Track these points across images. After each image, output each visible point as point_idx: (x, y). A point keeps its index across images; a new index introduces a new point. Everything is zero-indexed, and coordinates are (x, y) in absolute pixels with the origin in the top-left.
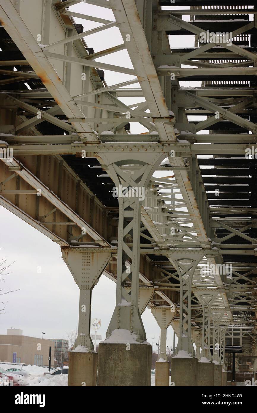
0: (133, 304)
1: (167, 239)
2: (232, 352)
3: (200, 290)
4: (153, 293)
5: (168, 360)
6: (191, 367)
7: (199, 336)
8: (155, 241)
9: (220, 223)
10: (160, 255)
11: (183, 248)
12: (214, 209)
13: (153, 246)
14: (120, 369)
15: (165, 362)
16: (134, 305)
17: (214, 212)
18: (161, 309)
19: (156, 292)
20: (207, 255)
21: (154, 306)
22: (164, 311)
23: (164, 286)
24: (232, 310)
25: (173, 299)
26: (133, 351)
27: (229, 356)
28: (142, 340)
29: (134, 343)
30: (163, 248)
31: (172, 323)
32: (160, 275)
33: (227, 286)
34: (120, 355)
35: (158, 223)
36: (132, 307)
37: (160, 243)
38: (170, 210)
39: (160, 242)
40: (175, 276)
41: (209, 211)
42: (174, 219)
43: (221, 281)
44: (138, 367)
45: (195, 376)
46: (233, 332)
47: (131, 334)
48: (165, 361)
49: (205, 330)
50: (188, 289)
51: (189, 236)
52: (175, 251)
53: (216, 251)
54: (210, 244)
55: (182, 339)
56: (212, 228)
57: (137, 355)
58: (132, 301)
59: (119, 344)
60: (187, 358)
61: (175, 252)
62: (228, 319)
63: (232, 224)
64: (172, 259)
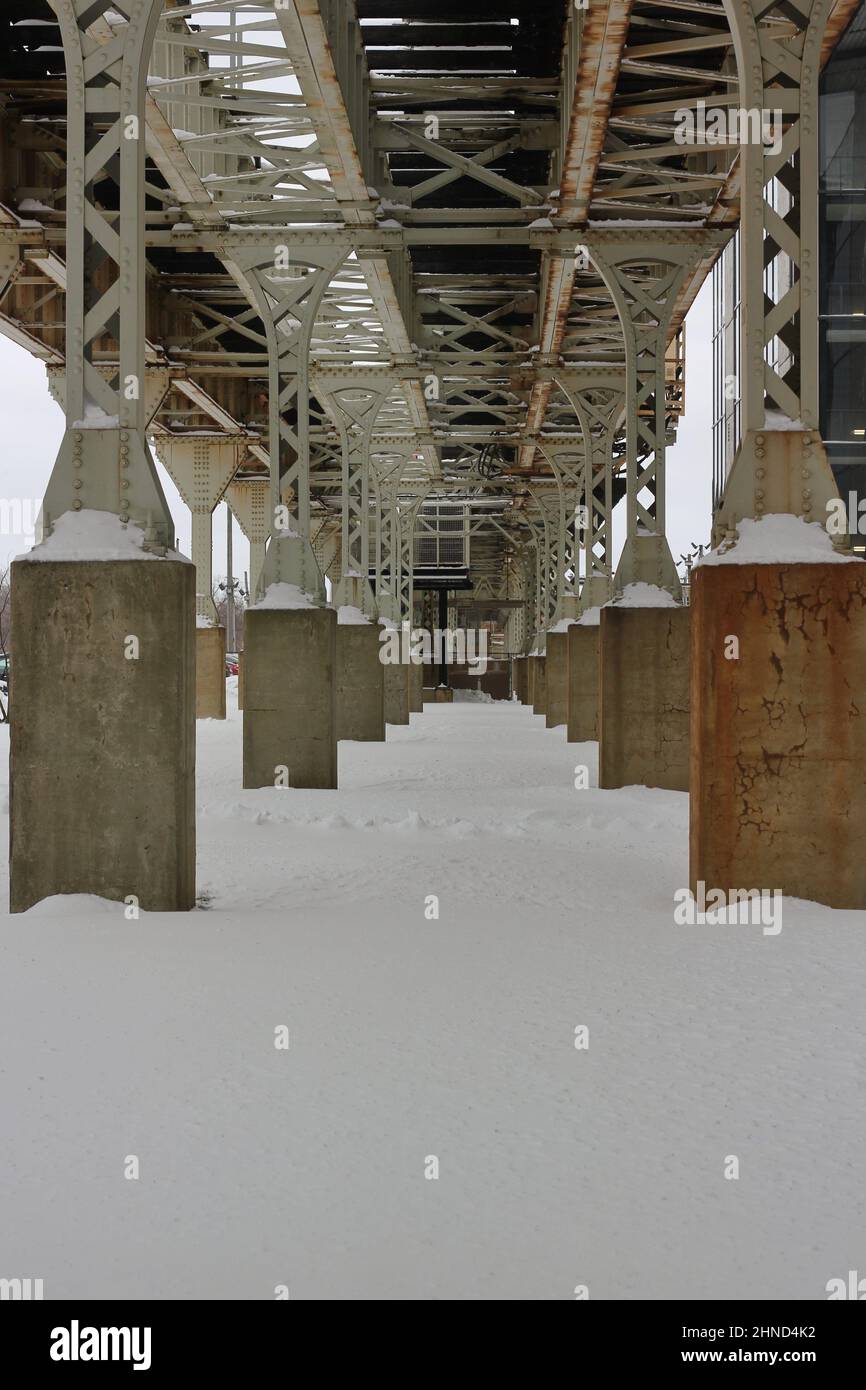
0: (127, 421)
1: (220, 193)
2: (436, 589)
3: (330, 375)
4: (165, 386)
5: (218, 621)
6: (311, 639)
7: (321, 534)
8: (175, 200)
9: (407, 134)
10: (194, 251)
11: (272, 224)
12: (385, 84)
13: (170, 220)
14: (87, 648)
15: (210, 627)
16: (131, 426)
17: (385, 94)
18: (190, 442)
19: (173, 382)
20: (361, 247)
21: (165, 433)
22: (201, 450)
23: (202, 363)
24: (441, 443)
25: (232, 408)
26: (132, 584)
27: (426, 602)
28: (163, 548)
29: (134, 557)
30: (206, 226)
31: (230, 492)
32: (187, 323)
33: (425, 358)
34: (88, 602)
35: (192, 135)
36: (124, 430)
37: (198, 205)
38: (228, 86)
39: (196, 203)
40: (243, 324)
41: (369, 93)
42: (243, 120)
43: (405, 341)
44: (151, 639)
45: (330, 669)
46: (438, 517)
47: (125, 528)
48: (209, 623)
49: (352, 513)
50: (299, 370)
51: (299, 183)
52: (250, 234)
53: (392, 233)
54: (373, 210)
55: (279, 545)
56: (377, 150)
57: (146, 599)
58: (123, 412)
59: (82, 563)
60: (299, 610)
61: (250, 241)
62: (423, 475)
63: (449, 136)
64: (238, 264)
